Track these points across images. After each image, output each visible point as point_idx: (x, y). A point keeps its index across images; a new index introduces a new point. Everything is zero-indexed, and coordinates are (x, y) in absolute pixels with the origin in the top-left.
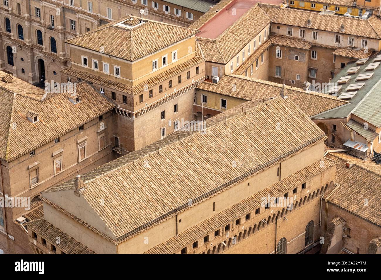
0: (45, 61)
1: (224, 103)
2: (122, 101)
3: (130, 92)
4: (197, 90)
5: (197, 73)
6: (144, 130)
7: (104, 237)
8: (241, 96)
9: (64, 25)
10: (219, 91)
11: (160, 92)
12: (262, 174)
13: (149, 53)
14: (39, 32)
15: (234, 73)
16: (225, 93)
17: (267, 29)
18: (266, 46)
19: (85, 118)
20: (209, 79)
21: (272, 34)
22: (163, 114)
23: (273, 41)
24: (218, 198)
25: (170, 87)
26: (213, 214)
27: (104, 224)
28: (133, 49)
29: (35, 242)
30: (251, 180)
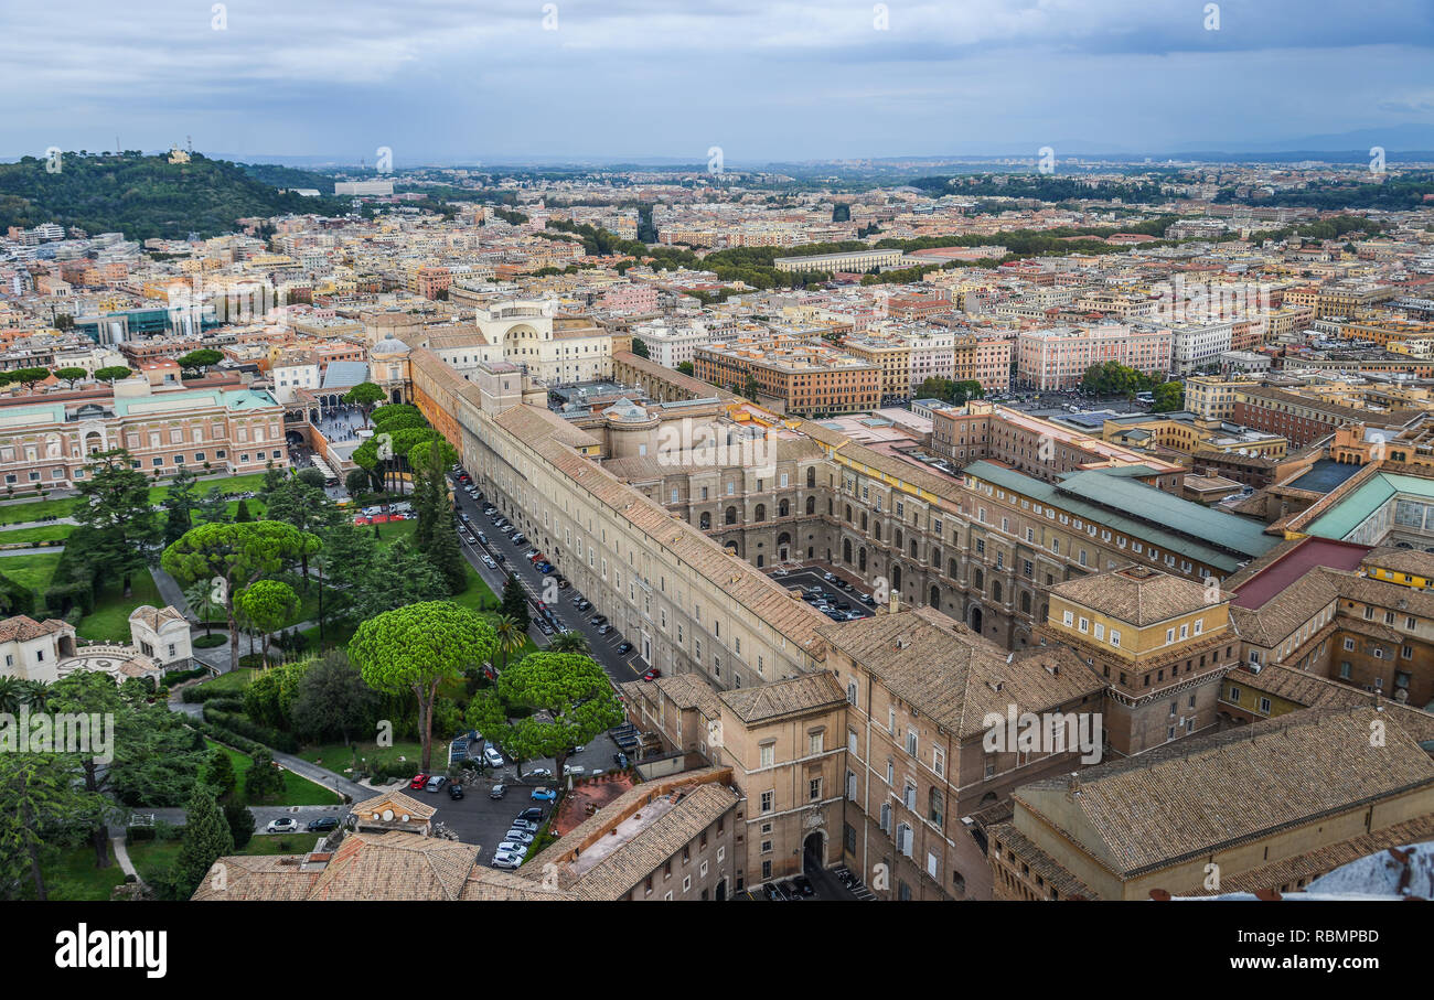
0: (983, 612)
1: (1266, 705)
2: (1118, 679)
3: (1132, 669)
4: (1225, 679)
5: (1228, 655)
6: (1145, 726)
7: (1103, 867)
8: (1295, 697)
9: (1015, 567)
10: (1261, 686)
11: (1174, 674)
12: (1342, 819)
13: (1164, 618)
14: (979, 573)
15: (1282, 663)
16: (1269, 690)
17: (1332, 606)
18: (1330, 630)
19: (1066, 697)
20: (1243, 666)
21: (1339, 615)
22: (1174, 707)
23: (1341, 623)
24: (1273, 842)
25: (1188, 669)
26: (1263, 865)
27: (1107, 848)
28: (1142, 608)
29: (997, 855)
30: (1325, 825)
